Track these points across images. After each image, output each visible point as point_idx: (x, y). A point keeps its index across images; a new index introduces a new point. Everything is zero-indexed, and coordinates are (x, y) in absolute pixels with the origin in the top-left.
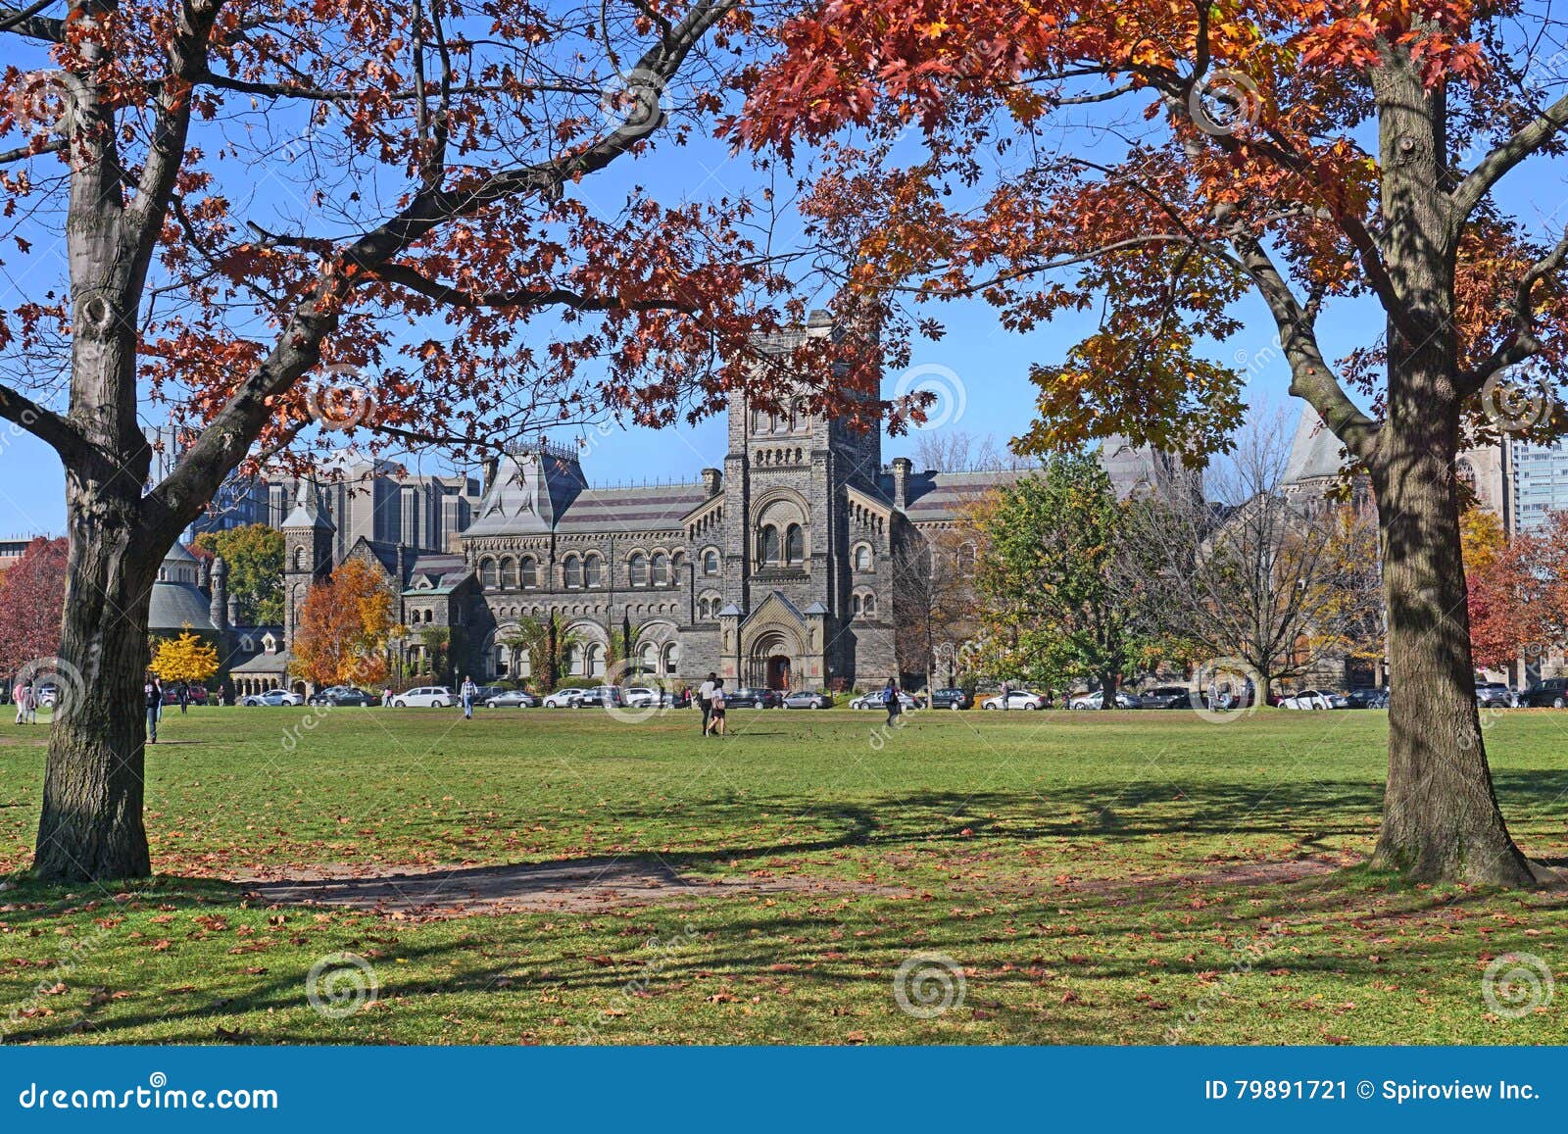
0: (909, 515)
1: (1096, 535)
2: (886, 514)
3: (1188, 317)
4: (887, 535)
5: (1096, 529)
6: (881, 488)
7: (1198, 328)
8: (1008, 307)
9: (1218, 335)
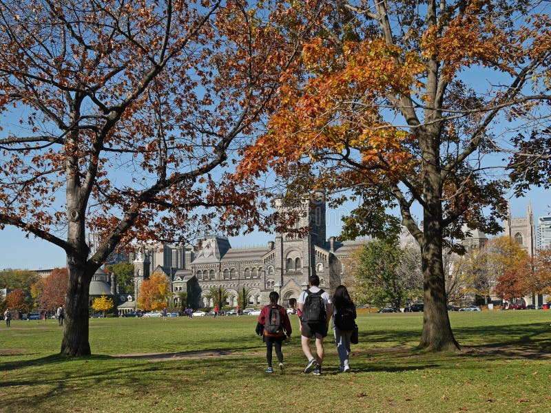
0: (335, 254)
1: (394, 259)
2: (327, 254)
3: (384, 202)
4: (328, 260)
5: (393, 257)
6: (326, 246)
7: (386, 206)
8: (330, 202)
9: (391, 207)
